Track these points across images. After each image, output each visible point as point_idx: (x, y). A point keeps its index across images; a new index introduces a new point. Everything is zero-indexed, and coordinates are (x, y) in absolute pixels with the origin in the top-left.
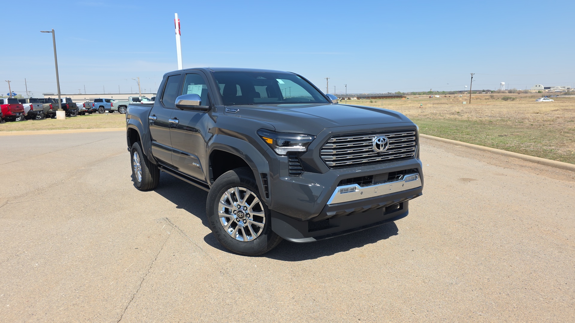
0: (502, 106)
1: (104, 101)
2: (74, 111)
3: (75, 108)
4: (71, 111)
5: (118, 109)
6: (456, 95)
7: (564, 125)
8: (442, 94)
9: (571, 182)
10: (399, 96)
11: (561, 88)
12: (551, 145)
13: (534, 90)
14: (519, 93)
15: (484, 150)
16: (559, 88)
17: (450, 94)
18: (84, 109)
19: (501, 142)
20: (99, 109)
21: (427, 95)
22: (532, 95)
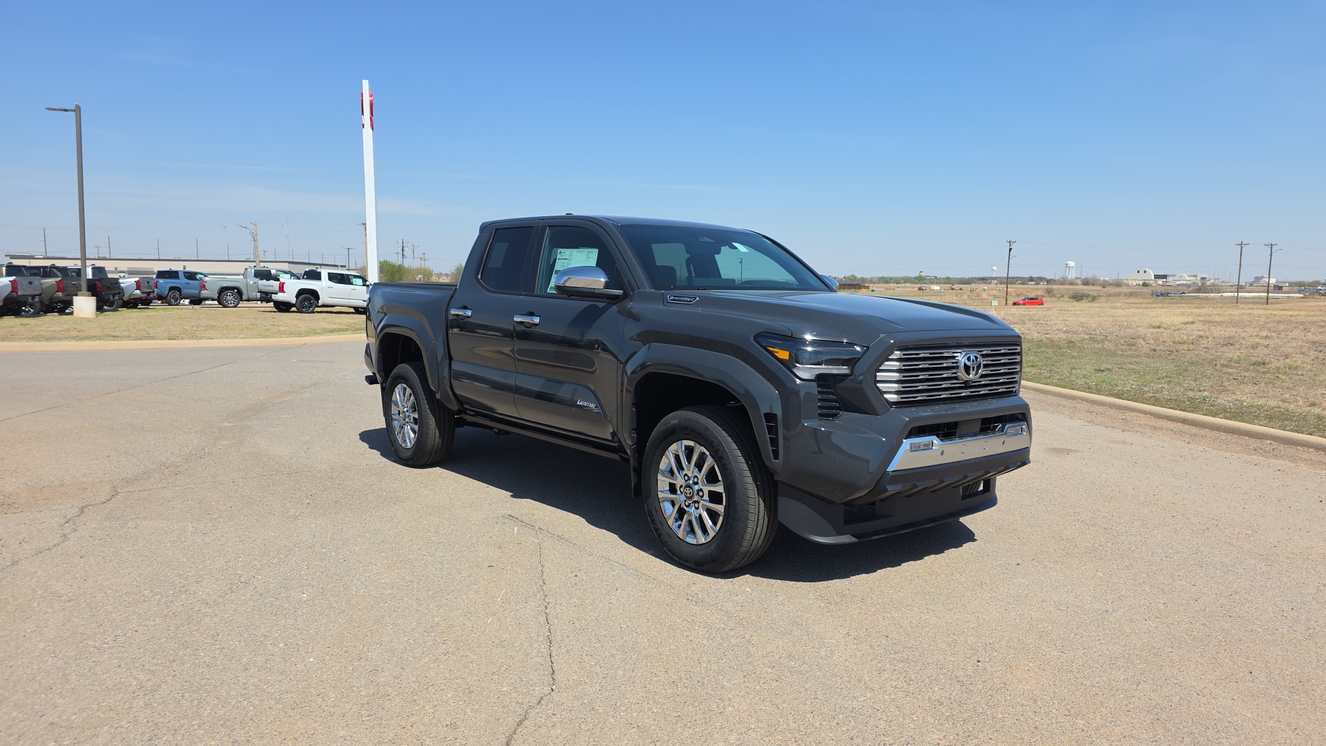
0: (1078, 312)
1: (181, 275)
2: (114, 297)
3: (117, 292)
4: (106, 297)
5: (219, 297)
6: (973, 286)
7: (1216, 352)
8: (945, 283)
9: (1253, 457)
10: (853, 285)
11: (1188, 278)
12: (1201, 389)
13: (1134, 280)
14: (1104, 285)
15: (1074, 398)
16: (1183, 277)
17: (962, 284)
18: (137, 294)
19: (1103, 382)
20: (168, 294)
21: (912, 284)
22: (1131, 290)
